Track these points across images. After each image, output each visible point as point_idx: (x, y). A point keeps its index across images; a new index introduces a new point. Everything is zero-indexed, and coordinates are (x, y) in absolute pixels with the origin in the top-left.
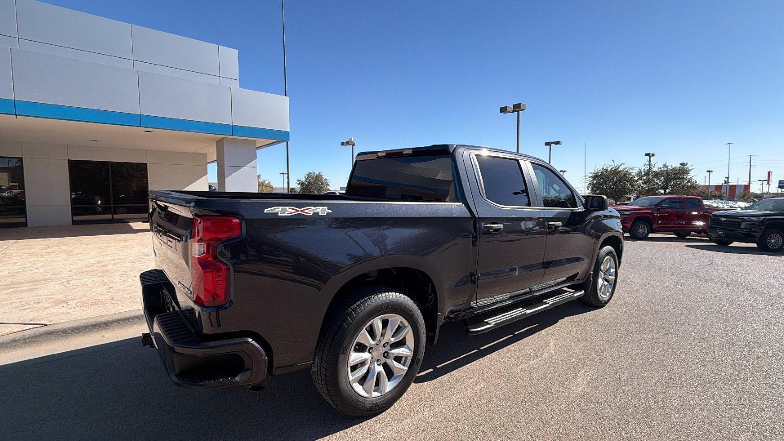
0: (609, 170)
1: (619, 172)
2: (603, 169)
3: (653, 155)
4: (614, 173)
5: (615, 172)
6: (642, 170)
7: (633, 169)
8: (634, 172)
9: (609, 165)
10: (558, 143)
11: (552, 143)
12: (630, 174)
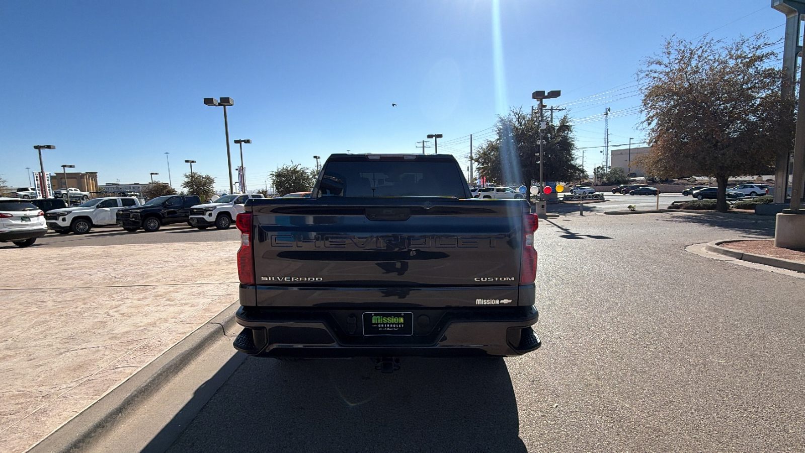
0: (289, 169)
1: (298, 172)
2: (283, 168)
3: (319, 158)
4: (292, 173)
5: (294, 171)
6: (315, 170)
7: (307, 169)
8: (309, 172)
9: (290, 166)
10: (248, 142)
11: (243, 141)
12: (305, 173)
